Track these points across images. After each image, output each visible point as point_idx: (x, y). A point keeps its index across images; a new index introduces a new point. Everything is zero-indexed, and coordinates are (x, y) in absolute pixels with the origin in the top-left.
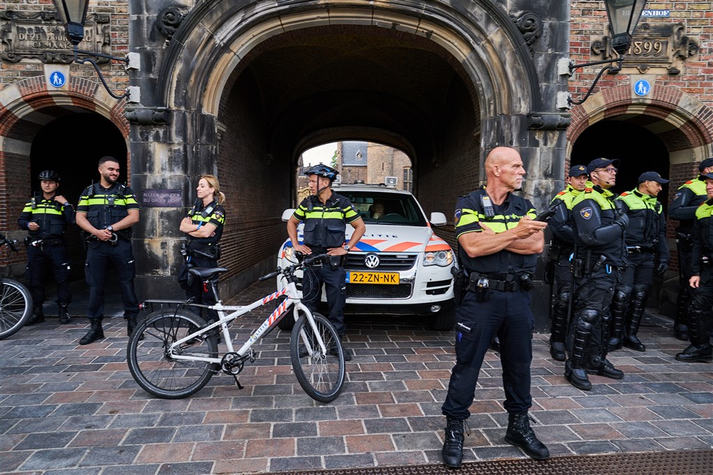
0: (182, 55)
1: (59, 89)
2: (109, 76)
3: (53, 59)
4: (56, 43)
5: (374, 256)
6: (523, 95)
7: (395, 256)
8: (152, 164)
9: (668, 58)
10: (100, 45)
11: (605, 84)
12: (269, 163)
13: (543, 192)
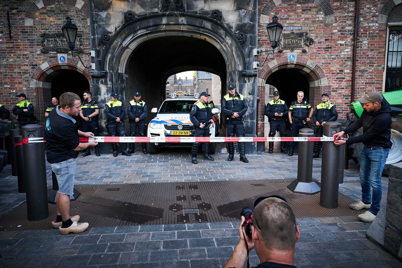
0: (110, 51)
1: (63, 63)
2: (82, 57)
3: (61, 51)
4: (62, 45)
5: (181, 125)
6: (240, 63)
7: (189, 125)
8: (100, 92)
9: (302, 46)
10: (79, 45)
11: (277, 56)
12: (149, 86)
13: (248, 100)
